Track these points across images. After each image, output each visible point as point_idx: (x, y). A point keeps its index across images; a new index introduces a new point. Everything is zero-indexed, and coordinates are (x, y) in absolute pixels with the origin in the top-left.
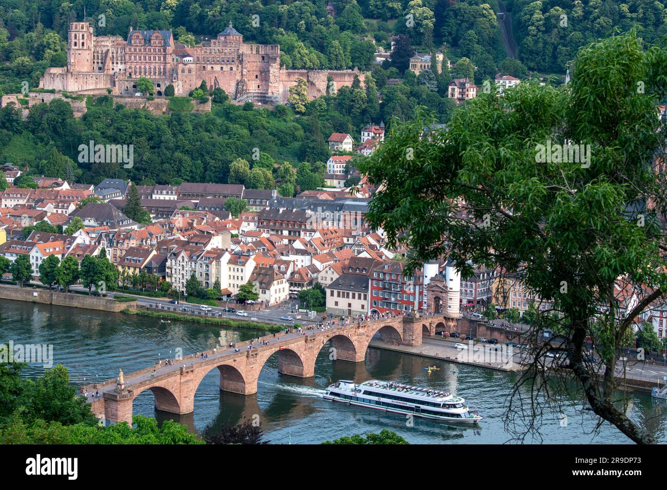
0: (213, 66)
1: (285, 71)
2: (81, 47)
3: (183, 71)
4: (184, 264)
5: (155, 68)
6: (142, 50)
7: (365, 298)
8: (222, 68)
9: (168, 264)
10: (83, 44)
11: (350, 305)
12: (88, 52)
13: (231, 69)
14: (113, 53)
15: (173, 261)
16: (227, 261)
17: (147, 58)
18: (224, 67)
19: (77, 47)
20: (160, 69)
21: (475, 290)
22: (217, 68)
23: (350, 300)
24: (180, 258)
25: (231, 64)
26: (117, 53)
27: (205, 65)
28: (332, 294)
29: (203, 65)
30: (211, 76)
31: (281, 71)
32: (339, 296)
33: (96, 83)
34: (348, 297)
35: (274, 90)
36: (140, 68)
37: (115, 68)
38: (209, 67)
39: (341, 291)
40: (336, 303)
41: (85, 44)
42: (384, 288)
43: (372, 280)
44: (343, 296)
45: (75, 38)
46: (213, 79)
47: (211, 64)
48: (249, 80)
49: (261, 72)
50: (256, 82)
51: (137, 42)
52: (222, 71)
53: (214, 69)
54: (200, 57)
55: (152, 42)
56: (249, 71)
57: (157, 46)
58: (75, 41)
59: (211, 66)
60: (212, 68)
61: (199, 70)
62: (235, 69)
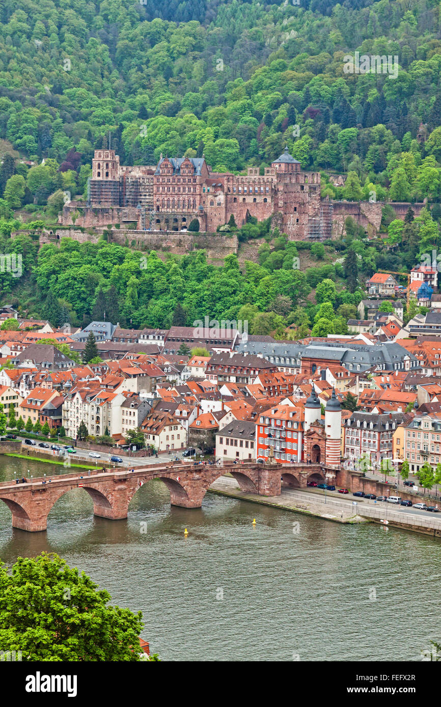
0: (245, 197)
1: (328, 203)
2: (105, 178)
3: (212, 203)
4: (79, 406)
5: (184, 201)
6: (171, 180)
7: (252, 447)
8: (255, 199)
9: (64, 406)
10: (107, 174)
11: (238, 454)
13: (265, 200)
15: (69, 402)
16: (121, 404)
17: (176, 189)
18: (258, 198)
19: (101, 178)
20: (189, 201)
21: (379, 441)
22: (250, 199)
23: (238, 449)
24: (75, 400)
25: (265, 195)
27: (236, 197)
28: (221, 442)
29: (234, 197)
30: (242, 208)
31: (323, 203)
32: (227, 443)
34: (236, 445)
35: (314, 225)
36: (168, 200)
38: (241, 199)
39: (230, 438)
40: (225, 452)
41: (110, 174)
42: (270, 435)
43: (259, 426)
44: (232, 444)
45: (99, 168)
46: (245, 213)
47: (243, 195)
48: (285, 214)
49: (300, 204)
50: (295, 215)
51: (166, 170)
52: (255, 203)
53: (247, 201)
54: (231, 187)
55: (181, 171)
56: (286, 203)
57: (187, 176)
58: (99, 171)
59: (243, 197)
60: (244, 199)
61: (230, 202)
62: (269, 200)
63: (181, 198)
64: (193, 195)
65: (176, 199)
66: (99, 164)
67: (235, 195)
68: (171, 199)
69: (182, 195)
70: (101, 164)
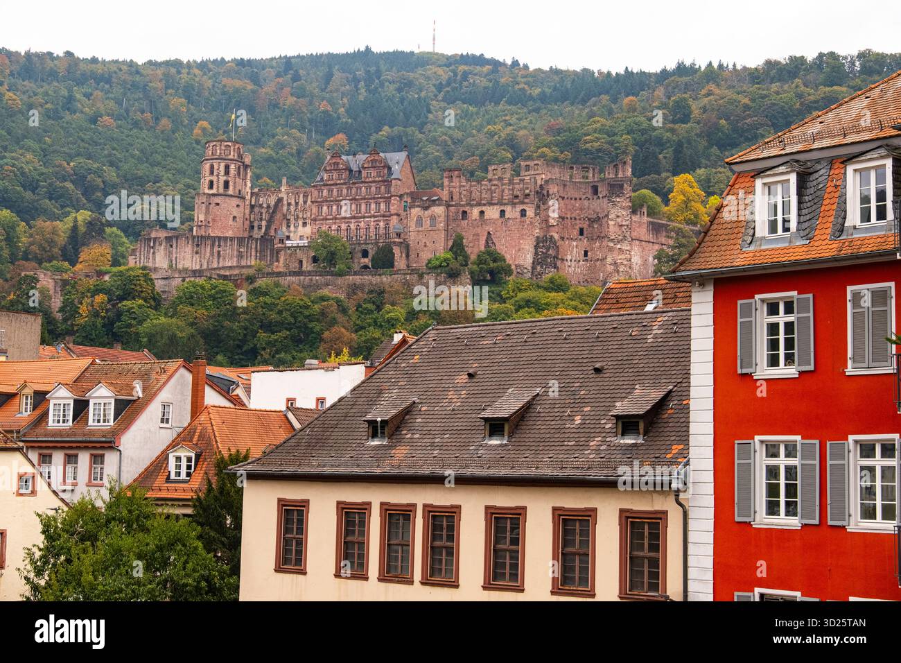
0: (484, 208)
1: (645, 219)
2: (221, 190)
5: (368, 229)
6: (345, 192)
8: (502, 213)
10: (226, 184)
12: (235, 201)
13: (523, 213)
14: (289, 204)
18: (508, 209)
19: (214, 191)
22: (492, 213)
25: (523, 203)
26: (297, 204)
27: (466, 209)
29: (462, 209)
30: (479, 230)
31: (636, 218)
33: (240, 256)
35: (620, 258)
37: (292, 235)
38: (475, 212)
41: (231, 184)
45: (212, 173)
46: (485, 238)
47: (479, 204)
48: (563, 239)
49: (592, 221)
50: (580, 243)
51: (335, 175)
52: (503, 220)
53: (486, 217)
54: (456, 191)
55: (364, 173)
56: (563, 218)
57: (374, 182)
58: (211, 178)
59: (480, 208)
60: (482, 213)
61: (455, 220)
62: (530, 213)
63: (362, 225)
64: (384, 216)
65: (353, 226)
66: (212, 167)
67: (463, 206)
68: (344, 226)
69: (364, 217)
70: (216, 167)
